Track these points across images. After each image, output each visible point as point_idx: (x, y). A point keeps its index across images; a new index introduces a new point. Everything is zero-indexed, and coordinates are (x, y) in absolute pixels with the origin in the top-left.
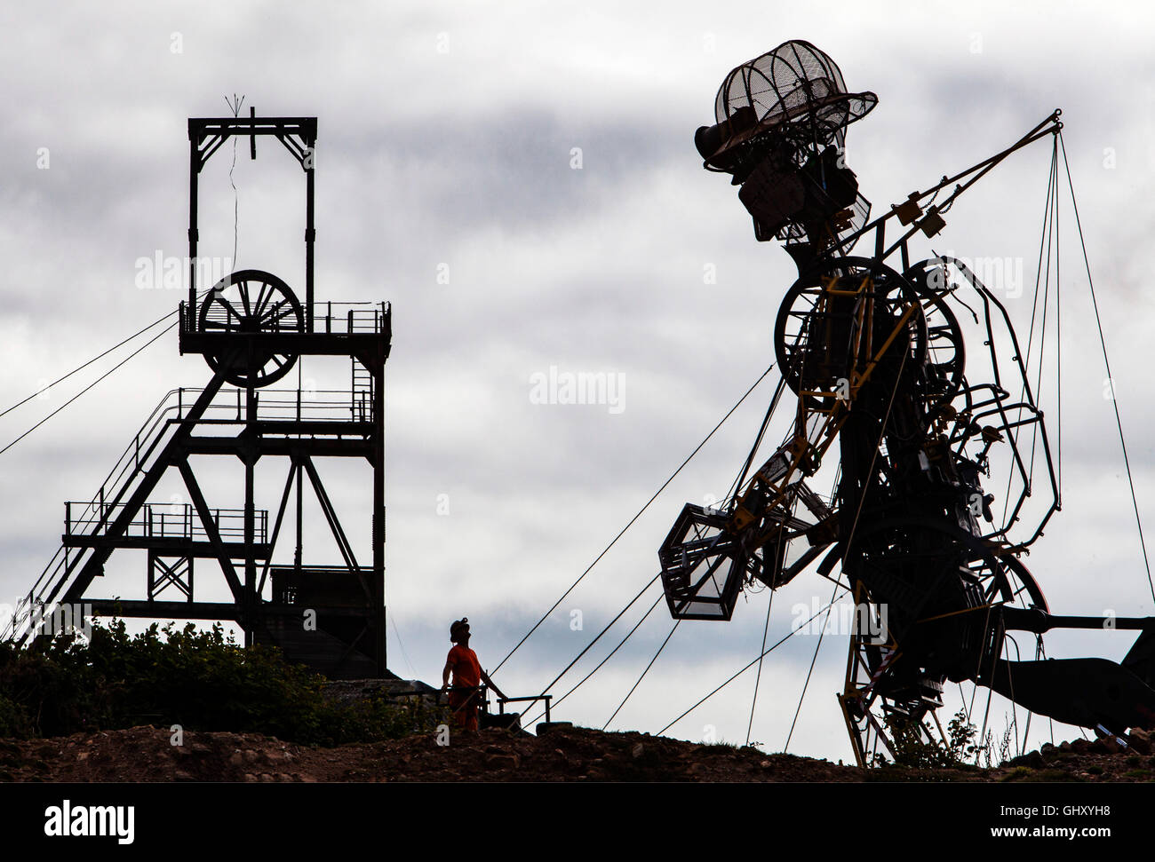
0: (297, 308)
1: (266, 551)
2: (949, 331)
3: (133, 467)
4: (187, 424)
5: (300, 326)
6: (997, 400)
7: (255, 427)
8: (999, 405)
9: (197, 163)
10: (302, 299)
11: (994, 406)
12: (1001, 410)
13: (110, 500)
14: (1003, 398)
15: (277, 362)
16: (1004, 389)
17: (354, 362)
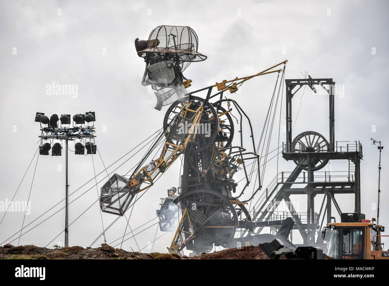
2: (230, 127)
3: (265, 199)
5: (328, 150)
6: (240, 151)
8: (241, 153)
11: (239, 153)
12: (241, 155)
13: (257, 211)
14: (242, 151)
15: (321, 162)
16: (244, 148)
17: (349, 162)
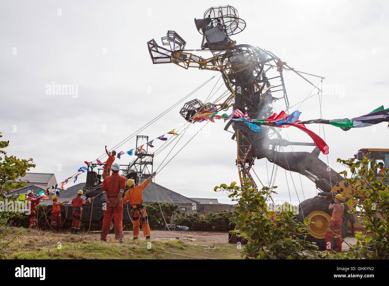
0: (146, 152)
1: (142, 172)
4: (135, 162)
5: (146, 154)
7: (141, 162)
9: (137, 140)
10: (146, 151)
15: (144, 156)
17: (151, 157)
